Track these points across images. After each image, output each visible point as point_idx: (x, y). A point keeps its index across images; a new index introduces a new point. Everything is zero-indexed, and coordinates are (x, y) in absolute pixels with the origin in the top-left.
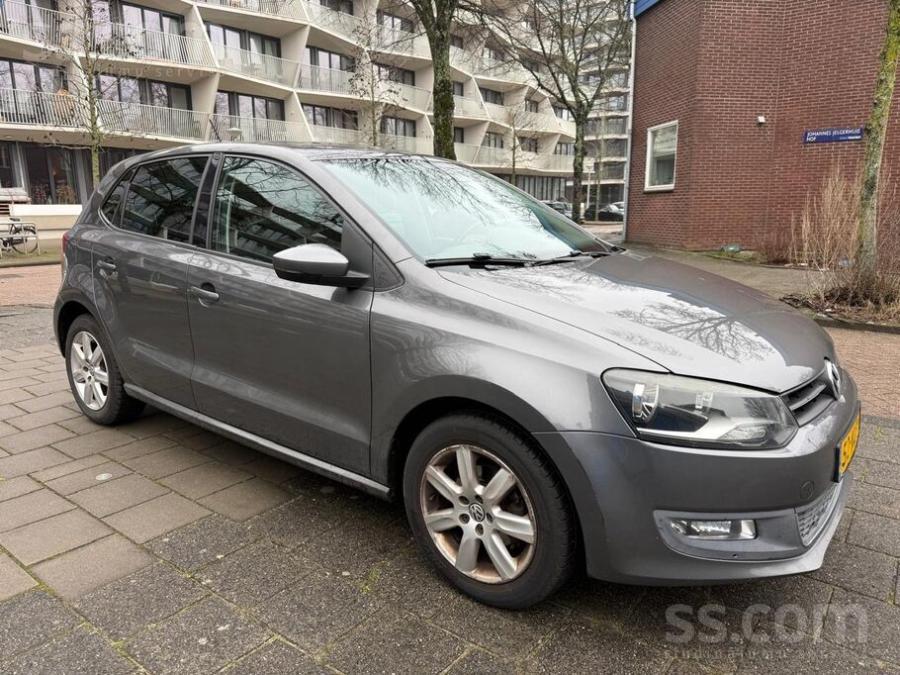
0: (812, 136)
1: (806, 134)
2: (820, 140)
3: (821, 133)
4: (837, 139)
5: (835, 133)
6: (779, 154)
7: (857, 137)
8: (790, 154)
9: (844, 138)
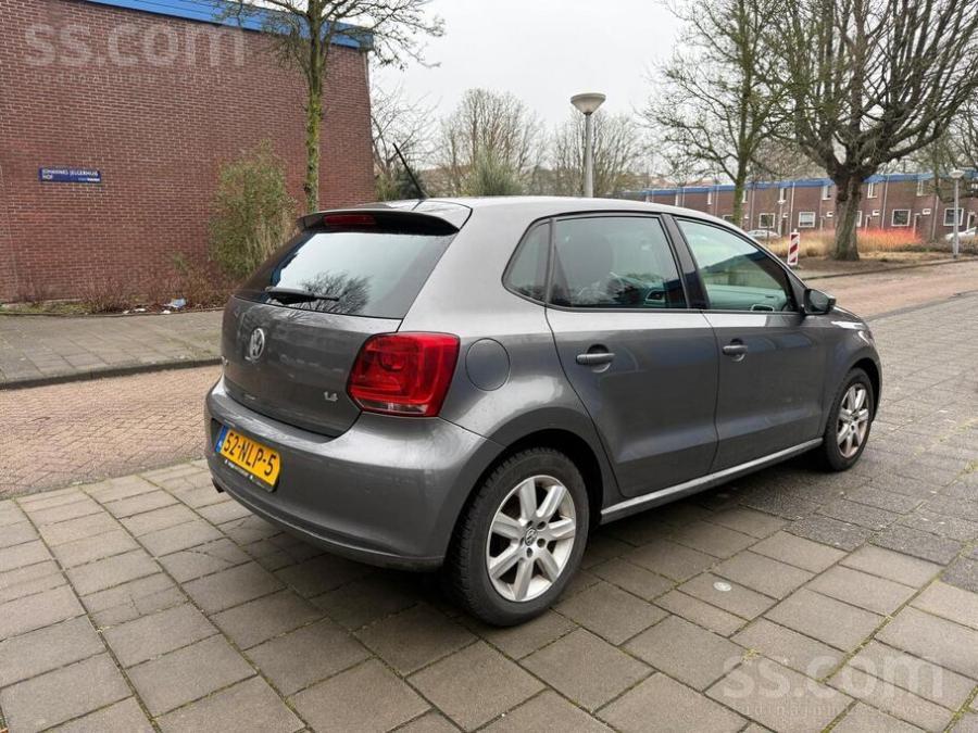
0: (48, 174)
1: (41, 171)
2: (58, 178)
3: (57, 172)
4: (76, 179)
5: (72, 173)
6: (12, 190)
7: (96, 180)
8: (26, 191)
9: (83, 179)
